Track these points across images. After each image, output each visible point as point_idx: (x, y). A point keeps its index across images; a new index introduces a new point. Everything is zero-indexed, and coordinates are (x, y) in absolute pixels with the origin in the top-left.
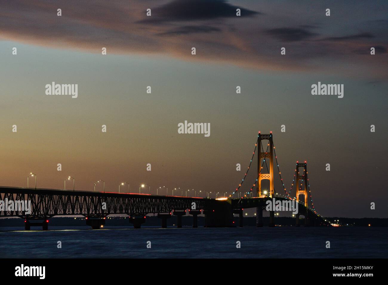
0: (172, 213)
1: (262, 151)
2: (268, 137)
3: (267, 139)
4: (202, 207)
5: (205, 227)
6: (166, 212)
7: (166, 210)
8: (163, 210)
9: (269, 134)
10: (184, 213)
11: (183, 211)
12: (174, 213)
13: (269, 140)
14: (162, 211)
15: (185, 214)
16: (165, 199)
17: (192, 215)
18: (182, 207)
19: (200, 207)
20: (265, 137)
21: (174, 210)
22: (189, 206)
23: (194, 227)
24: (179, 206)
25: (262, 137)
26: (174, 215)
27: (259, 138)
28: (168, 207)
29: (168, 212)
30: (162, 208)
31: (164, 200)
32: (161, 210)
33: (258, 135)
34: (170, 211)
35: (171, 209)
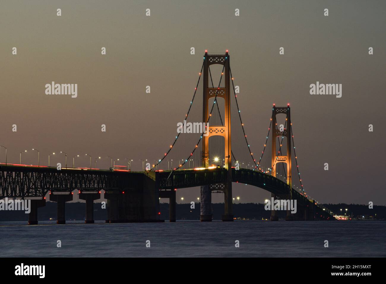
0: (47, 198)
1: (210, 86)
2: (222, 60)
3: (219, 63)
4: (102, 186)
5: (107, 222)
6: (36, 196)
7: (36, 192)
8: (32, 192)
9: (224, 54)
10: (70, 197)
11: (67, 193)
12: (52, 197)
13: (223, 66)
14: (30, 194)
15: (72, 200)
16: (35, 172)
17: (84, 201)
18: (66, 185)
19: (98, 186)
20: (217, 60)
21: (52, 191)
22: (79, 184)
23: (88, 222)
24: (61, 184)
25: (211, 60)
26: (50, 200)
27: (205, 61)
28: (41, 186)
29: (39, 196)
30: (29, 188)
31: (32, 174)
32: (28, 192)
33: (204, 56)
34: (44, 194)
35: (45, 190)
